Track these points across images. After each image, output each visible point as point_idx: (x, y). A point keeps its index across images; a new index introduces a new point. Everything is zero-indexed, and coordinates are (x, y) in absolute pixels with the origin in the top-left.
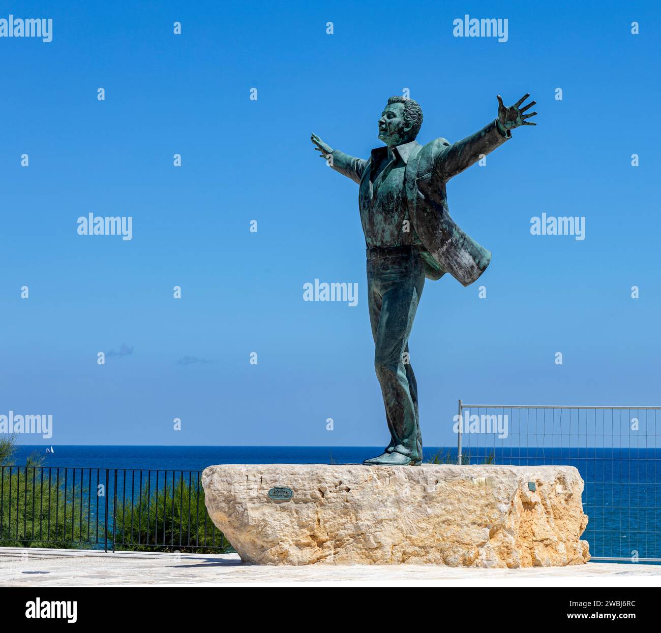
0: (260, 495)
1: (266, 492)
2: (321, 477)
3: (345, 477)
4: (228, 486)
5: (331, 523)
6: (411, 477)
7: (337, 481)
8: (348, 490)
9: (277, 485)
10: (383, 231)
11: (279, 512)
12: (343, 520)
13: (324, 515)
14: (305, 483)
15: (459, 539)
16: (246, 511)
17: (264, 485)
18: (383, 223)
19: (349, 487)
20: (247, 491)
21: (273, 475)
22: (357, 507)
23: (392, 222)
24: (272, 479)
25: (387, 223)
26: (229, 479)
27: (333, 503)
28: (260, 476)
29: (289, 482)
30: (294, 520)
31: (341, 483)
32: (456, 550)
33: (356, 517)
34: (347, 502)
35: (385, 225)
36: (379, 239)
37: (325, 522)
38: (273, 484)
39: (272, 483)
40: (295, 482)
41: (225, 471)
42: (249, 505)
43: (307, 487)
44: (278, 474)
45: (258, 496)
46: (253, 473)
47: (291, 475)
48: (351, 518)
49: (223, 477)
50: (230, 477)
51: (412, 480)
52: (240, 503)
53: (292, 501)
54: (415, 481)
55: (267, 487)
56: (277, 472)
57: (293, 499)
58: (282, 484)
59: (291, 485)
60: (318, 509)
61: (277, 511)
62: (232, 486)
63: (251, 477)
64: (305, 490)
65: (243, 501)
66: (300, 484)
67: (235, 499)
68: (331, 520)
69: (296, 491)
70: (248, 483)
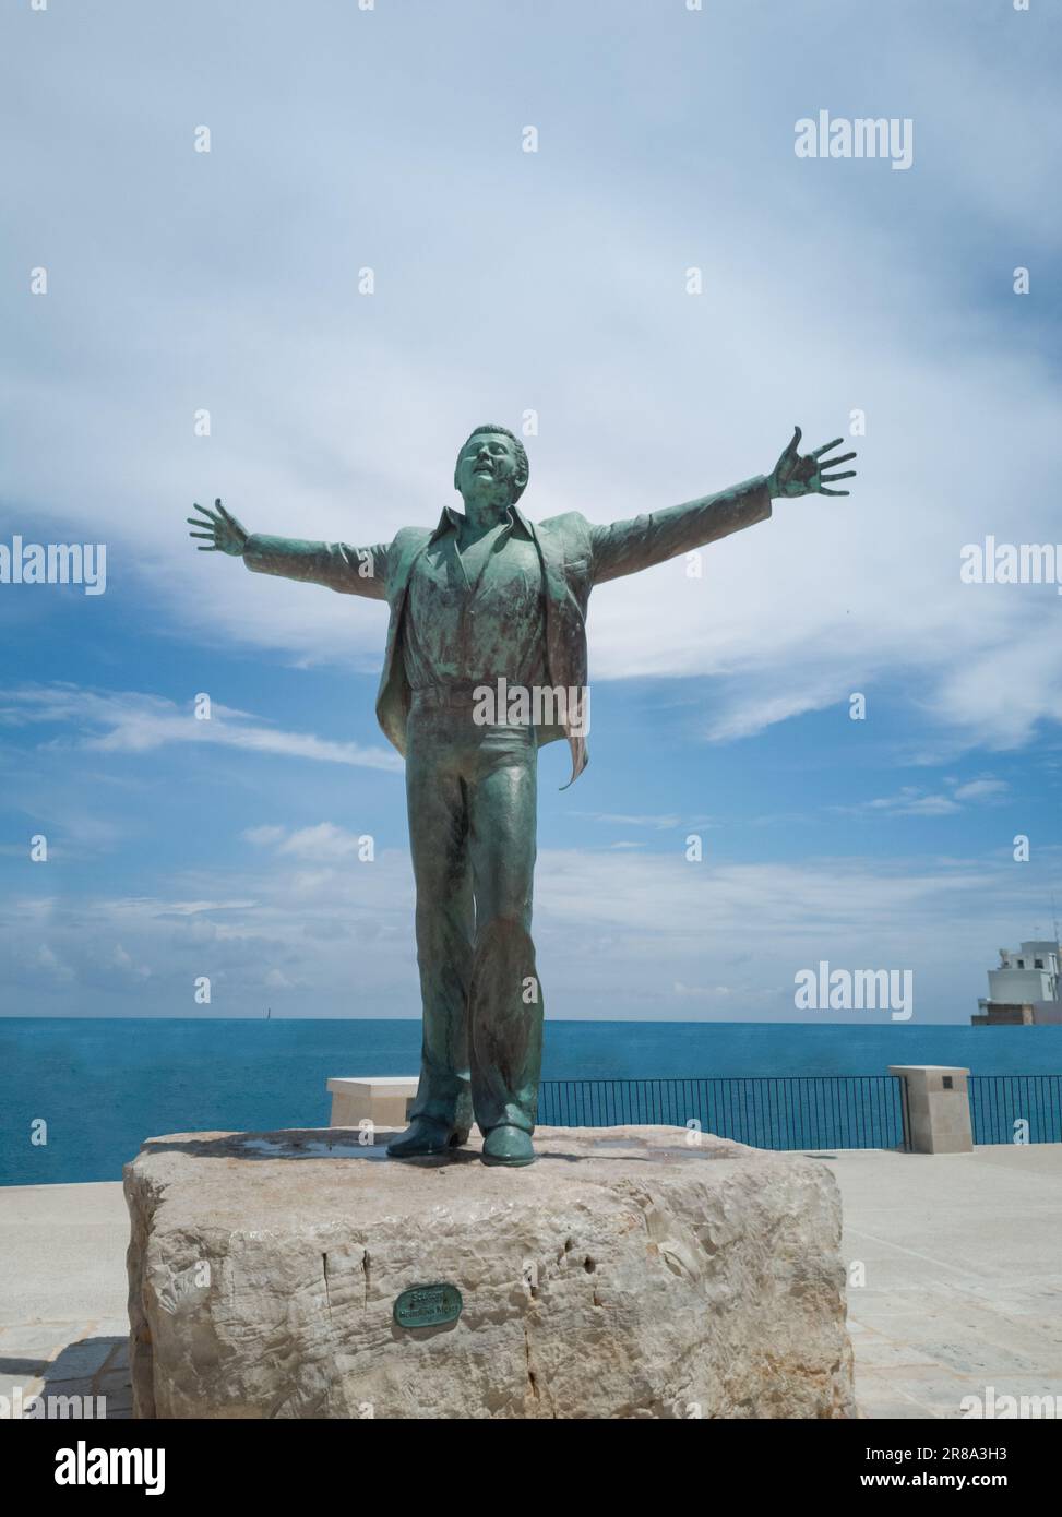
0: (370, 1320)
1: (385, 1306)
2: (528, 1235)
3: (577, 1226)
4: (272, 1302)
5: (563, 1379)
6: (681, 1204)
7: (561, 1240)
8: (589, 1265)
9: (416, 1275)
10: (494, 651)
11: (429, 1371)
12: (592, 1365)
13: (546, 1359)
14: (491, 1256)
15: (801, 1360)
16: (336, 1388)
17: (379, 1283)
18: (496, 634)
19: (593, 1256)
20: (333, 1310)
21: (399, 1243)
22: (627, 1318)
23: (516, 635)
24: (399, 1255)
25: (507, 636)
26: (275, 1275)
27: (561, 1311)
28: (360, 1248)
29: (447, 1263)
30: (472, 1389)
31: (568, 1246)
32: (801, 1393)
33: (628, 1349)
34: (597, 1303)
35: (500, 640)
36: (481, 665)
37: (550, 1379)
38: (403, 1273)
39: (400, 1269)
40: (463, 1259)
41: (258, 1248)
42: (344, 1362)
43: (499, 1268)
44: (410, 1238)
45: (364, 1325)
46: (342, 1241)
47: (447, 1235)
48: (614, 1356)
49: (255, 1269)
50: (281, 1267)
51: (684, 1211)
52: (314, 1360)
53: (461, 1324)
54: (691, 1214)
55: (390, 1289)
56: (409, 1231)
57: (465, 1319)
58: (428, 1271)
59: (452, 1269)
60: (530, 1340)
61: (423, 1367)
62: (292, 1304)
63: (336, 1259)
64: (495, 1283)
65: (323, 1351)
66: (479, 1264)
67: (300, 1349)
68: (561, 1369)
69: (471, 1286)
70: (332, 1283)
